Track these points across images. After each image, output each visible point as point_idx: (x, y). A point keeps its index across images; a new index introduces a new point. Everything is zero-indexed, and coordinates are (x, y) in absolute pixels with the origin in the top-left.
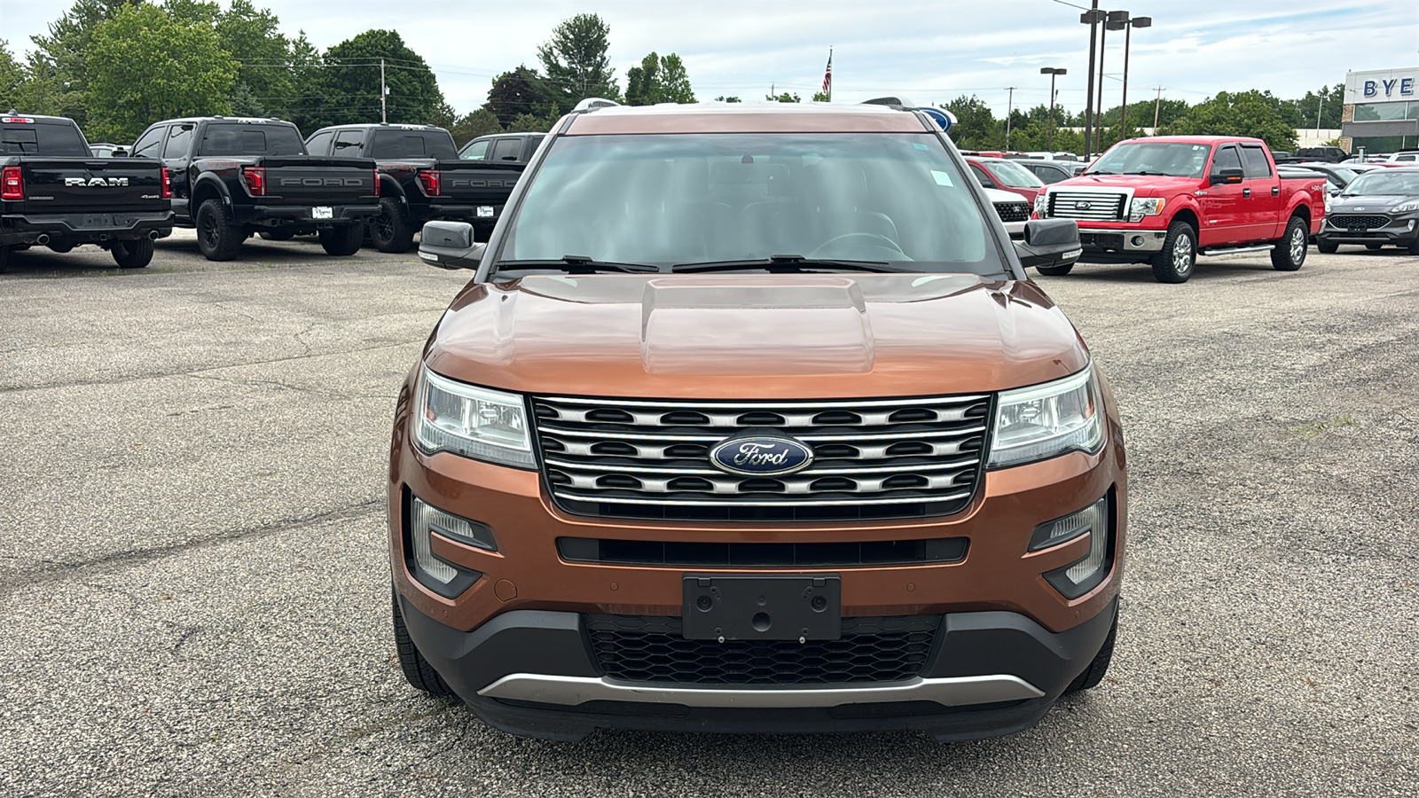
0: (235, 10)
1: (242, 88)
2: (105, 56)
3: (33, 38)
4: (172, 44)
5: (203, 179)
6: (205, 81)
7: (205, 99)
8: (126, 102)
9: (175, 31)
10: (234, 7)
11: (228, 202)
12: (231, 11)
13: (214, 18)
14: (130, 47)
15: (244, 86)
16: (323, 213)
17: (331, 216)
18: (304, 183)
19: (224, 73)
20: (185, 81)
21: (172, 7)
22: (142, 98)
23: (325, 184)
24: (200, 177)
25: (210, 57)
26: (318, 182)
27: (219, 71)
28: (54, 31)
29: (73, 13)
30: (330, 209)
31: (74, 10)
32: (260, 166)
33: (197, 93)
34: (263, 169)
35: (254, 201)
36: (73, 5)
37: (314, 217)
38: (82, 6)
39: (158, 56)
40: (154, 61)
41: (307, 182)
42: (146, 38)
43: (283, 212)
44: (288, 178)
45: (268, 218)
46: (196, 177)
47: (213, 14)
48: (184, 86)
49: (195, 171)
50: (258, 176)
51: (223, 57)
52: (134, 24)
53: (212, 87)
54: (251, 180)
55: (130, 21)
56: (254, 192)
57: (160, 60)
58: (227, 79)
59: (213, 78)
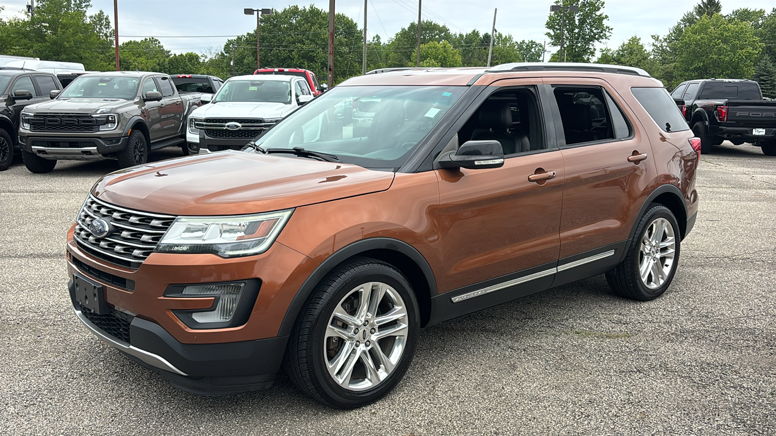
0: (774, 13)
1: (765, 58)
2: (687, 44)
3: (652, 36)
4: (724, 36)
5: (697, 111)
6: (740, 55)
7: (738, 65)
8: (694, 68)
9: (728, 28)
10: (773, 11)
11: (707, 124)
12: (771, 14)
13: (760, 19)
14: (702, 38)
15: (766, 57)
16: (759, 132)
17: (764, 134)
18: (751, 115)
19: (753, 50)
20: (728, 55)
21: (736, 14)
22: (703, 66)
23: (763, 116)
24: (697, 110)
25: (746, 41)
26: (759, 115)
27: (750, 49)
28: (671, 32)
29: (681, 22)
30: (764, 130)
31: (682, 20)
32: (726, 106)
33: (734, 62)
34: (727, 107)
35: (720, 124)
36: (681, 18)
37: (754, 134)
38: (686, 18)
39: (716, 42)
40: (713, 45)
41: (752, 114)
42: (711, 33)
43: (734, 131)
44: (741, 113)
45: (725, 134)
46: (695, 110)
47: (760, 16)
48: (727, 59)
49: (696, 106)
50: (724, 111)
51: (754, 41)
52: (706, 26)
53: (743, 58)
54: (720, 113)
55: (704, 24)
56: (720, 119)
57: (716, 45)
58: (754, 54)
59: (745, 53)
